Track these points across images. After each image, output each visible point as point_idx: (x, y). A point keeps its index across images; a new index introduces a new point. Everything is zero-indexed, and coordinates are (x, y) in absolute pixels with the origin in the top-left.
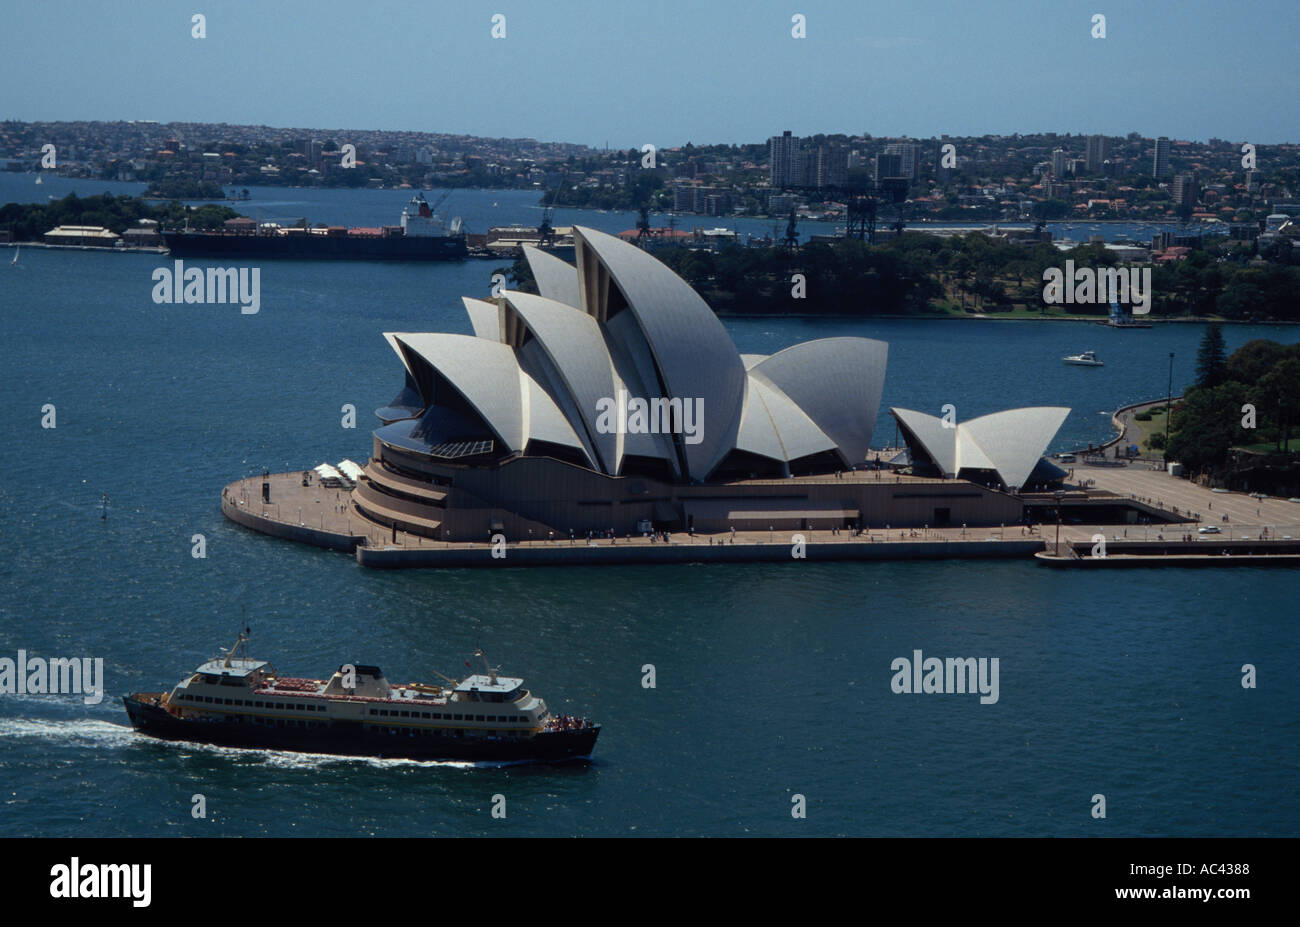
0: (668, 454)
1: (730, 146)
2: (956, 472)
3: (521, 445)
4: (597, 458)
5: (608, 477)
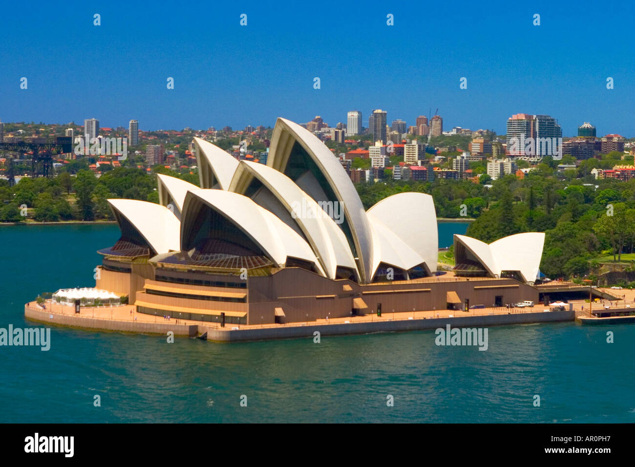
0: (355, 266)
2: (499, 273)
3: (281, 261)
4: (323, 268)
5: (332, 280)
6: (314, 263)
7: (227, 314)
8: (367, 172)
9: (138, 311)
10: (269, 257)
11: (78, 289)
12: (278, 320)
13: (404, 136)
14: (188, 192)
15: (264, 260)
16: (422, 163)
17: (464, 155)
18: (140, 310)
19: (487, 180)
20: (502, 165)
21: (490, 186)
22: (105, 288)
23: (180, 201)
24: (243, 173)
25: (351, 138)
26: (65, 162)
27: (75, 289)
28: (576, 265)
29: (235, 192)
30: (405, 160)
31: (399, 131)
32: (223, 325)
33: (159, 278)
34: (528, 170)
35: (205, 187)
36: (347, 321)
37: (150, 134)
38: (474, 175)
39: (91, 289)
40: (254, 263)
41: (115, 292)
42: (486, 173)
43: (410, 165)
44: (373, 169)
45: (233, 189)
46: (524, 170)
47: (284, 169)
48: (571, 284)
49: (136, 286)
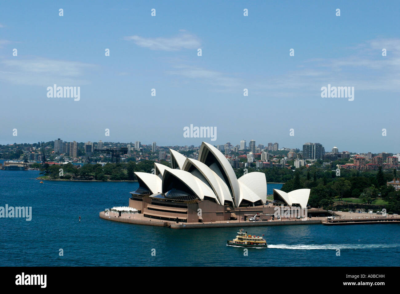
0: (232, 200)
1: (28, 144)
2: (291, 205)
3: (202, 197)
4: (219, 201)
5: (222, 206)
6: (215, 199)
7: (179, 218)
8: (246, 164)
9: (144, 216)
10: (197, 196)
11: (121, 207)
12: (200, 221)
13: (262, 150)
14: (165, 170)
15: (195, 197)
16: (268, 161)
17: (285, 158)
18: (145, 216)
19: (294, 168)
20: (300, 162)
21: (294, 170)
22: (132, 207)
23: (162, 172)
24: (188, 163)
25: (241, 151)
26: (127, 157)
27: (120, 207)
28: (324, 202)
29: (184, 170)
30: (261, 160)
31: (261, 148)
32: (177, 223)
33: (153, 204)
34: (311, 164)
35: (173, 168)
36: (228, 222)
37: (161, 147)
38: (289, 166)
39: (126, 207)
40: (191, 198)
41: (136, 209)
42: (294, 165)
43: (263, 162)
44: (248, 163)
45: (184, 169)
46: (309, 165)
47: (204, 162)
48: (321, 210)
49: (144, 206)
